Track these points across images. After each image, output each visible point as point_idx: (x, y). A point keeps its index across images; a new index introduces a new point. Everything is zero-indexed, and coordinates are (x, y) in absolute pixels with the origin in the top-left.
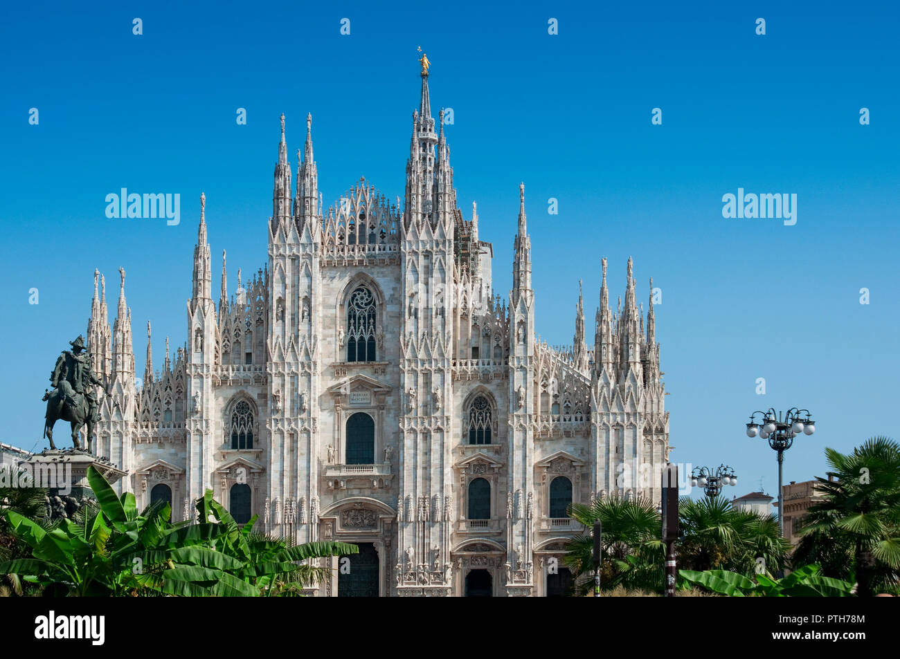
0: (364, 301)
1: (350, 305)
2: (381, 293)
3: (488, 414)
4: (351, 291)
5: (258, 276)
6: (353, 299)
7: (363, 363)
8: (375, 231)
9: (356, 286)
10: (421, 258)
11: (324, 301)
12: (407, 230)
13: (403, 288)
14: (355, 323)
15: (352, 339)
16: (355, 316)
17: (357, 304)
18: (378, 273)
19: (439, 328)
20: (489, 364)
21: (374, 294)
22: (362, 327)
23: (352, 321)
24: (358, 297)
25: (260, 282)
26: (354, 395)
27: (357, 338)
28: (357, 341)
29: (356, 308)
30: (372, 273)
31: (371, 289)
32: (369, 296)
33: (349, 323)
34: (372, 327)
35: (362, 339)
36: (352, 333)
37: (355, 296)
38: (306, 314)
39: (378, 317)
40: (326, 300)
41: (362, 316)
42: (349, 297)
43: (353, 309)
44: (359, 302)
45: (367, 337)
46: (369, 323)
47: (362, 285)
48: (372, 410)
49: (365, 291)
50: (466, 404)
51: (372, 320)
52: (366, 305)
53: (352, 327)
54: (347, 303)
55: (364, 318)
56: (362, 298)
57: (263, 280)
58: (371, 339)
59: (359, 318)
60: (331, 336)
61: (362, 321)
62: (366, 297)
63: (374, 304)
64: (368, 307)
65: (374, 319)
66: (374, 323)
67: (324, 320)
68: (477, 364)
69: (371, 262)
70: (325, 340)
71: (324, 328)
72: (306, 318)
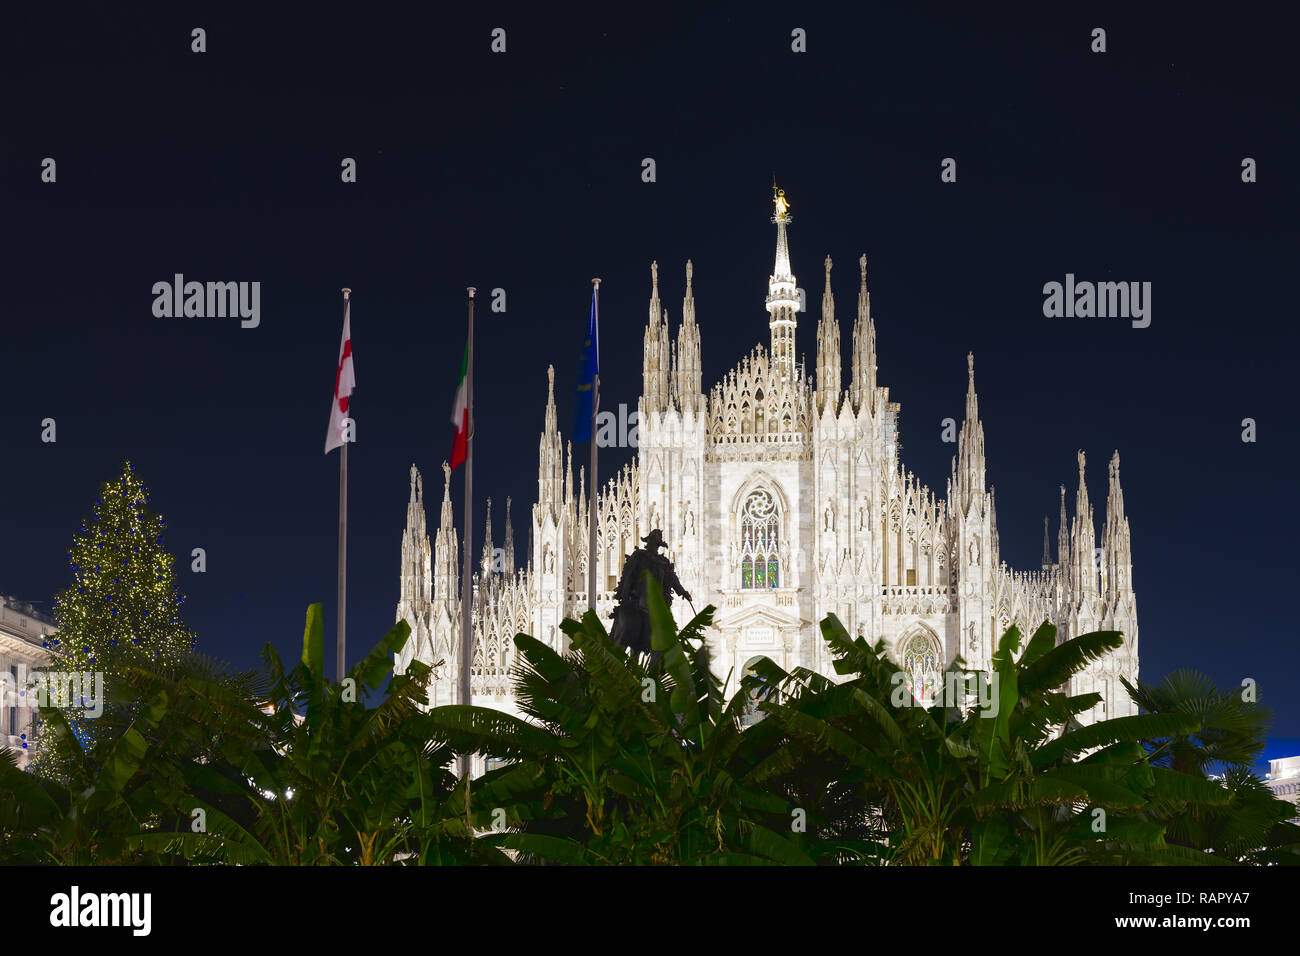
0: (764, 509)
1: (744, 513)
2: (785, 497)
3: (929, 660)
4: (745, 495)
6: (748, 505)
7: (763, 590)
8: (776, 415)
9: (751, 488)
10: (841, 450)
11: (711, 507)
12: (821, 414)
13: (817, 489)
14: (751, 537)
15: (747, 558)
16: (750, 527)
17: (753, 513)
18: (781, 471)
19: (866, 544)
20: (930, 592)
21: (776, 499)
22: (760, 543)
23: (747, 535)
24: (755, 503)
26: (752, 633)
27: (754, 557)
28: (754, 561)
29: (752, 517)
30: (774, 471)
31: (772, 492)
32: (770, 502)
33: (743, 537)
34: (773, 542)
35: (760, 559)
36: (747, 551)
37: (750, 501)
38: (689, 524)
39: (781, 529)
40: (714, 507)
41: (760, 528)
42: (743, 502)
43: (748, 519)
44: (757, 509)
45: (767, 556)
46: (769, 537)
47: (760, 487)
48: (775, 653)
49: (765, 495)
50: (901, 645)
51: (773, 534)
52: (765, 513)
53: (747, 543)
54: (739, 512)
55: (763, 530)
56: (760, 504)
58: (773, 558)
59: (757, 531)
60: (721, 554)
61: (760, 535)
62: (765, 502)
63: (777, 513)
64: (769, 516)
65: (777, 533)
66: (777, 537)
67: (711, 533)
68: (915, 593)
69: (773, 457)
70: (712, 558)
71: (712, 544)
72: (689, 530)
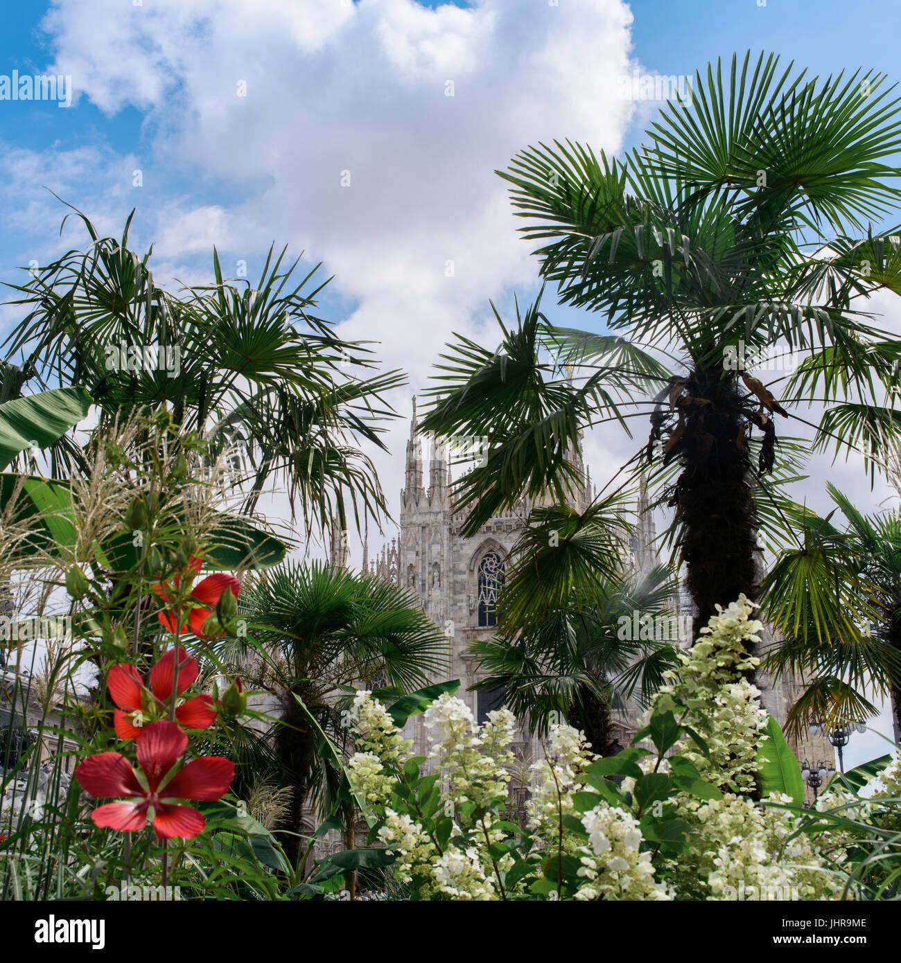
0: (494, 567)
1: (479, 570)
4: (480, 557)
5: (391, 545)
6: (482, 564)
7: (493, 627)
9: (485, 552)
11: (453, 567)
14: (485, 588)
15: (482, 604)
16: (485, 581)
17: (487, 570)
18: (506, 538)
21: (503, 559)
22: (492, 591)
23: (482, 586)
24: (487, 562)
25: (394, 551)
27: (487, 602)
28: (487, 605)
29: (486, 573)
30: (501, 539)
31: (500, 554)
32: (499, 561)
33: (480, 589)
35: (492, 604)
36: (483, 598)
37: (484, 561)
38: (436, 579)
40: (456, 566)
41: (491, 581)
42: (479, 563)
43: (483, 575)
44: (489, 567)
46: (498, 587)
47: (491, 551)
49: (495, 556)
53: (482, 592)
54: (476, 569)
55: (494, 583)
56: (491, 564)
57: (397, 549)
59: (489, 583)
60: (462, 601)
61: (492, 586)
62: (495, 562)
63: (504, 570)
64: (498, 572)
67: (454, 585)
69: (499, 528)
70: (455, 605)
71: (455, 594)
72: (437, 584)
